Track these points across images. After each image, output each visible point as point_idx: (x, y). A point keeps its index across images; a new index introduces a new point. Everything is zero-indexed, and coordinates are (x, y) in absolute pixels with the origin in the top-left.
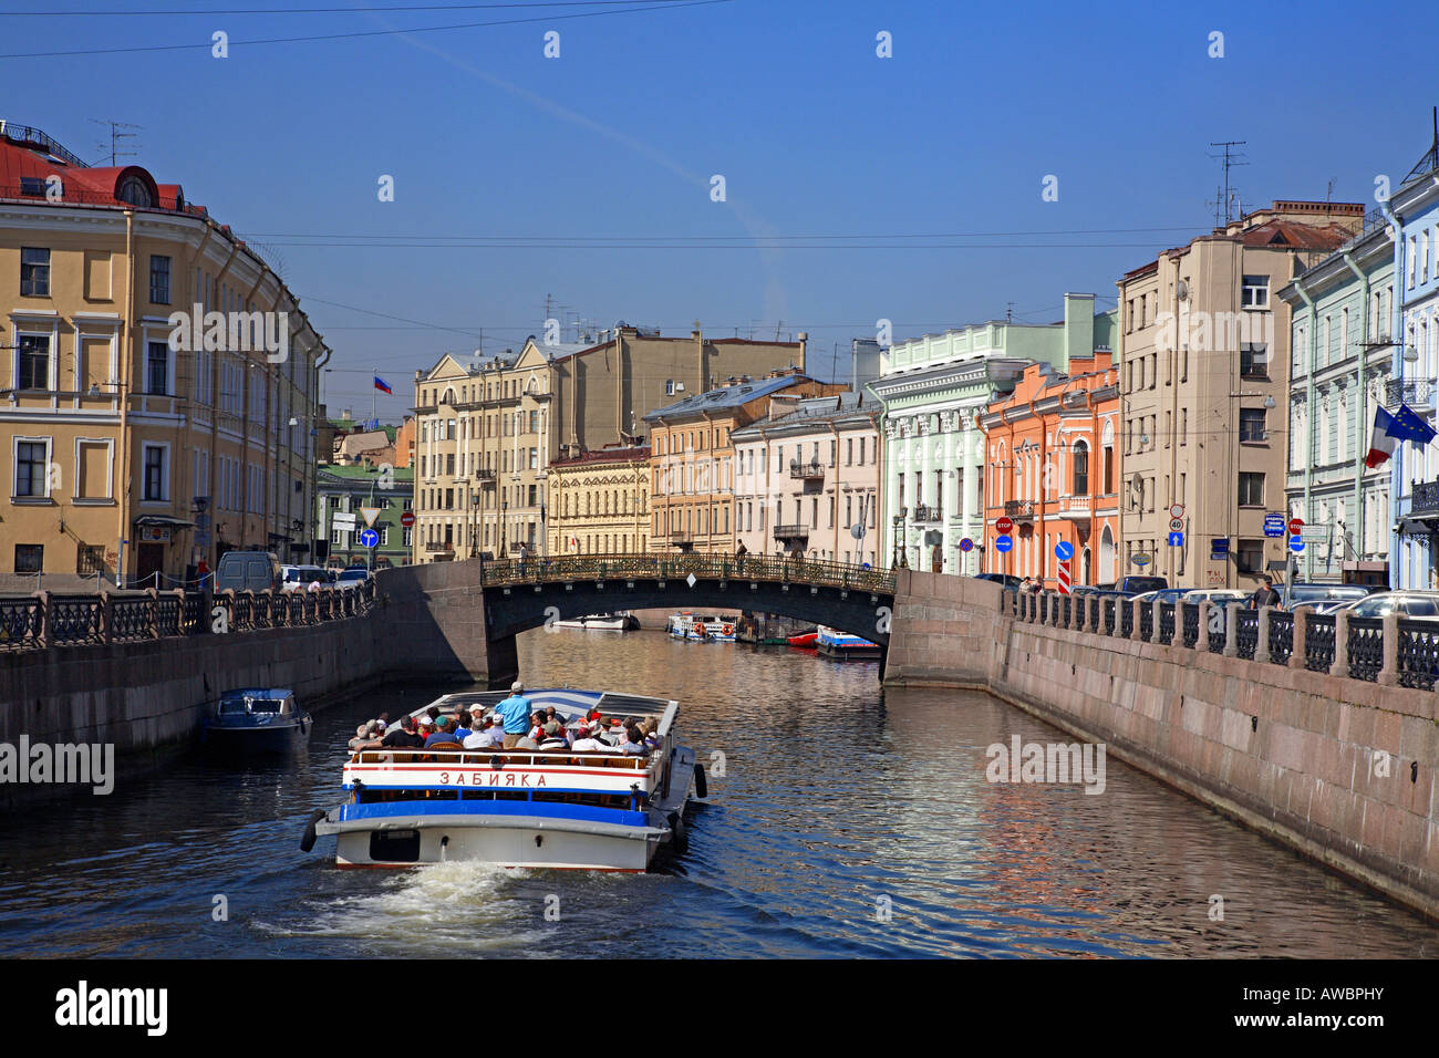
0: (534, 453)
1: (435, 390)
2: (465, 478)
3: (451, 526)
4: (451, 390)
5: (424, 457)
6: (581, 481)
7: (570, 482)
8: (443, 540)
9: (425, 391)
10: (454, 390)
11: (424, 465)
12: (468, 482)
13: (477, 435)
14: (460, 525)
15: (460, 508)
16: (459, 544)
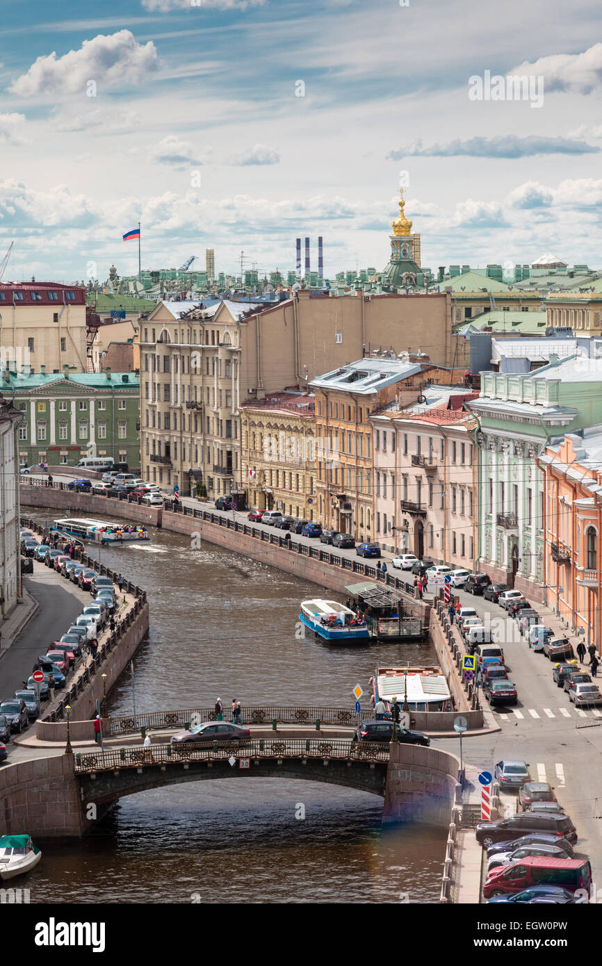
0: (229, 394)
1: (154, 330)
2: (178, 405)
3: (169, 443)
4: (166, 331)
5: (147, 383)
6: (265, 424)
7: (256, 423)
8: (163, 454)
9: (146, 329)
10: (168, 331)
11: (147, 388)
12: (181, 409)
13: (186, 371)
14: (176, 443)
15: (176, 428)
16: (176, 458)
